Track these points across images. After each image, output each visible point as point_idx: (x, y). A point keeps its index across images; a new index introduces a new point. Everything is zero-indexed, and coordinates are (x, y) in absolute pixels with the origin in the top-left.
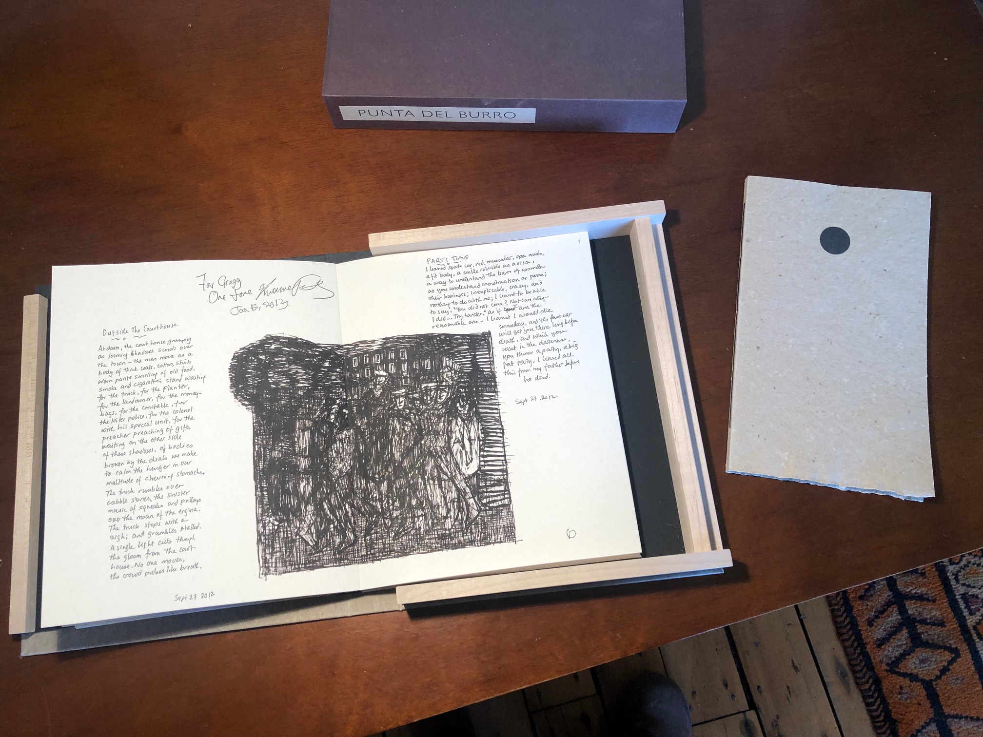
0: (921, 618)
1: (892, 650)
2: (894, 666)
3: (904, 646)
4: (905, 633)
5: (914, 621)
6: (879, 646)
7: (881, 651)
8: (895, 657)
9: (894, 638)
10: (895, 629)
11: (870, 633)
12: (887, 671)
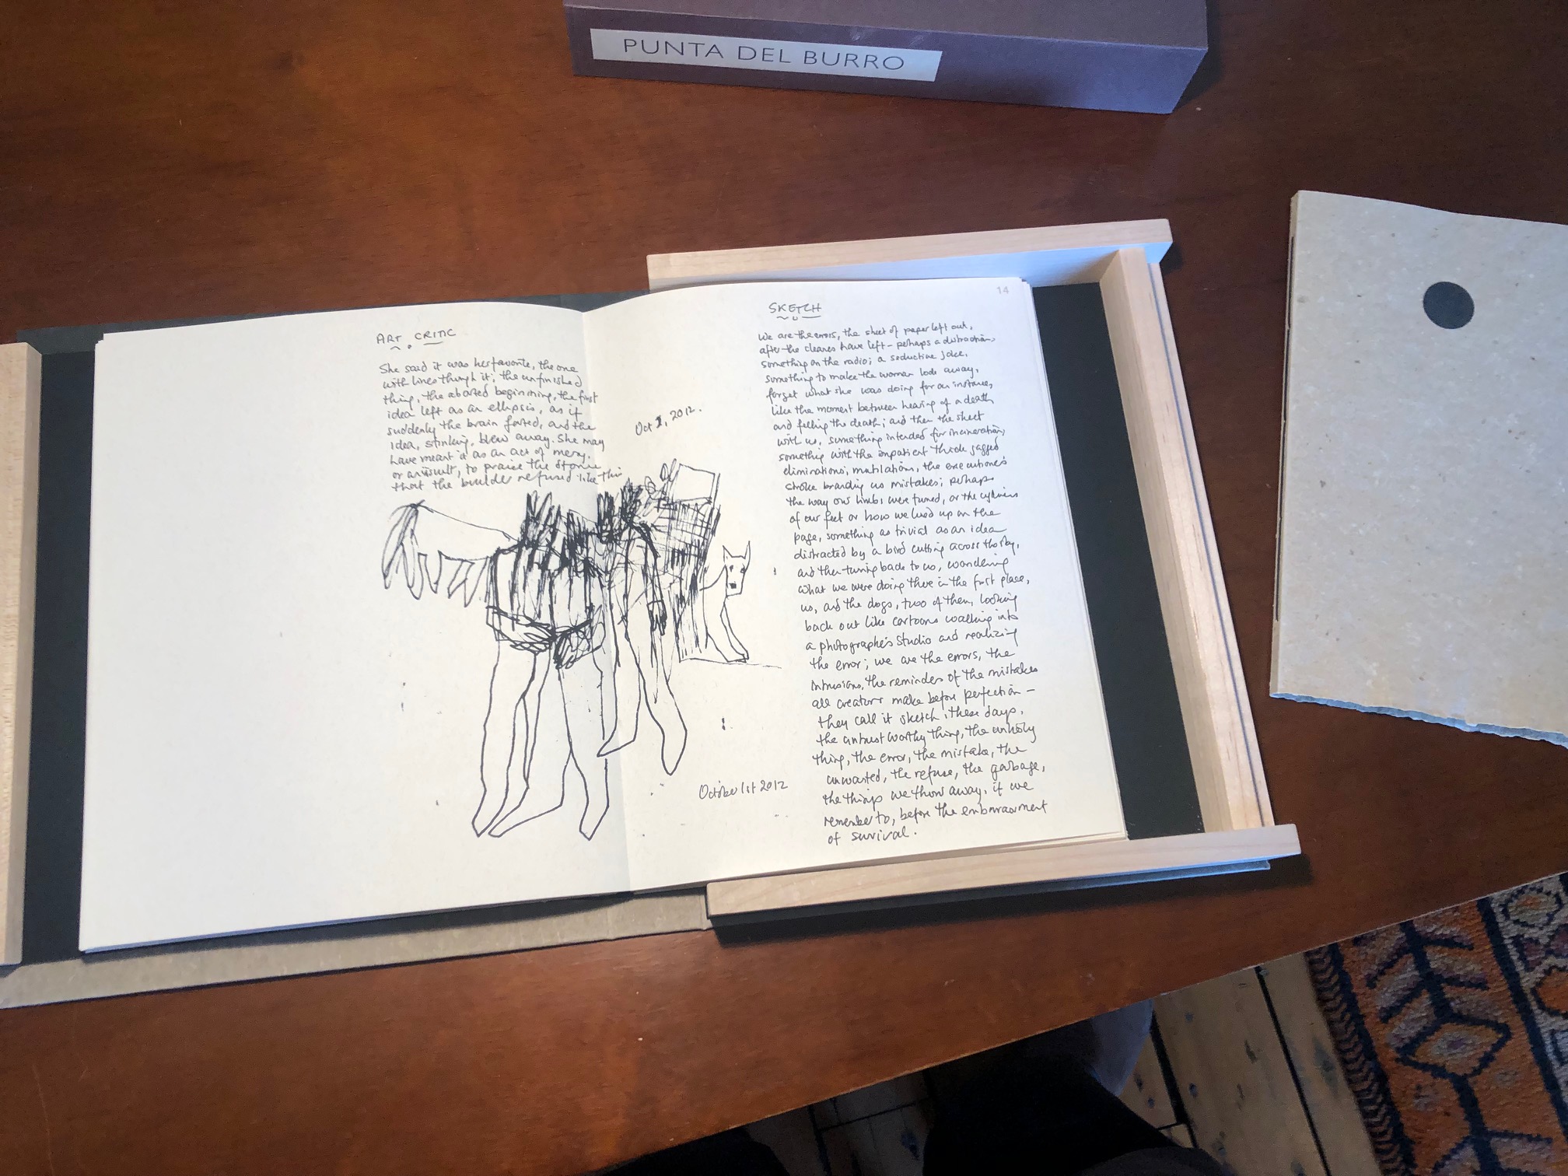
0: (1450, 975)
1: (1404, 1027)
2: (1407, 1051)
3: (1424, 1022)
4: (1425, 999)
5: (1440, 979)
6: (1385, 1020)
7: (1387, 1030)
8: (1410, 1038)
9: (1409, 1008)
10: (1408, 992)
11: (1369, 999)
12: (1397, 1060)
